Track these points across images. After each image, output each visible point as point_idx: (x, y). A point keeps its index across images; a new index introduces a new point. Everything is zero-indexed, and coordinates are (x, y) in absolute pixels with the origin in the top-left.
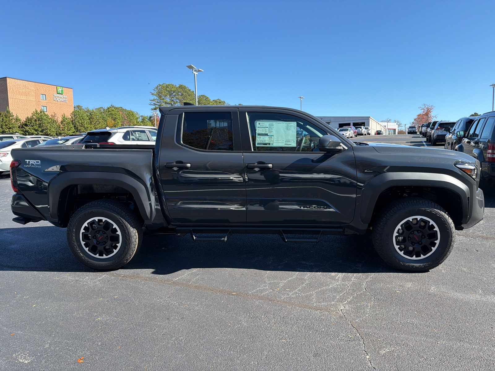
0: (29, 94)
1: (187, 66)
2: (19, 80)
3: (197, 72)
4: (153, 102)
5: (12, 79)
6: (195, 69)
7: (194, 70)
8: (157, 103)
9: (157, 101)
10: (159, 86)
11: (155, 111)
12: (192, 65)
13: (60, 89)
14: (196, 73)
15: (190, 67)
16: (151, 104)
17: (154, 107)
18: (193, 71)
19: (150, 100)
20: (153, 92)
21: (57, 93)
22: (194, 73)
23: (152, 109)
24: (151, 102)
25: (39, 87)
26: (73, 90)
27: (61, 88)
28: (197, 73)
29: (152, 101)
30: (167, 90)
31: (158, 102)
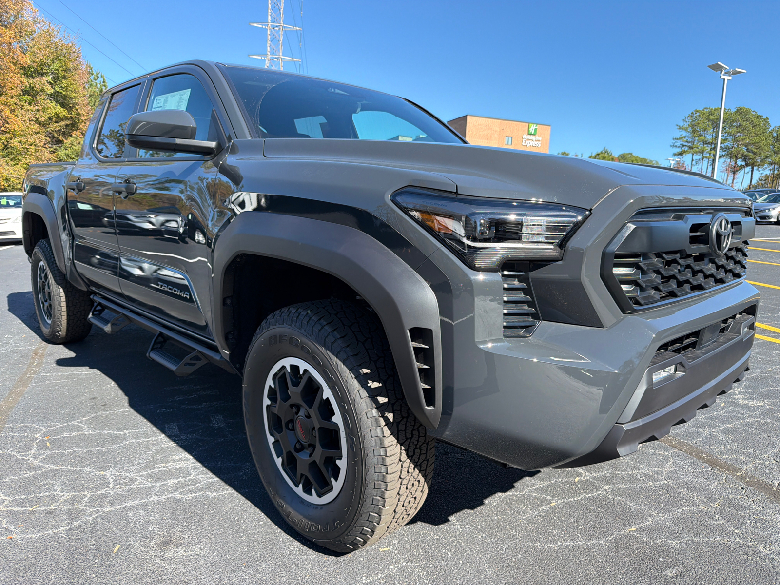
0: (491, 136)
1: (709, 66)
2: (481, 118)
3: (730, 76)
4: (679, 143)
5: (473, 117)
6: (727, 70)
7: (723, 73)
8: (686, 144)
9: (685, 140)
10: (694, 112)
11: (680, 157)
12: (719, 63)
13: (533, 127)
14: (727, 78)
15: (717, 68)
16: (674, 146)
17: (679, 150)
18: (721, 73)
19: (674, 139)
20: (681, 124)
21: (528, 134)
22: (723, 77)
23: (675, 155)
24: (674, 142)
25: (505, 126)
26: (551, 129)
27: (535, 125)
28: (730, 78)
29: (677, 139)
30: (709, 118)
31: (687, 142)
